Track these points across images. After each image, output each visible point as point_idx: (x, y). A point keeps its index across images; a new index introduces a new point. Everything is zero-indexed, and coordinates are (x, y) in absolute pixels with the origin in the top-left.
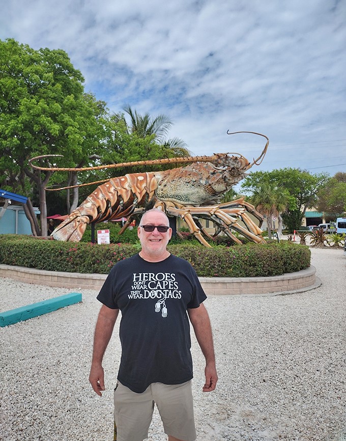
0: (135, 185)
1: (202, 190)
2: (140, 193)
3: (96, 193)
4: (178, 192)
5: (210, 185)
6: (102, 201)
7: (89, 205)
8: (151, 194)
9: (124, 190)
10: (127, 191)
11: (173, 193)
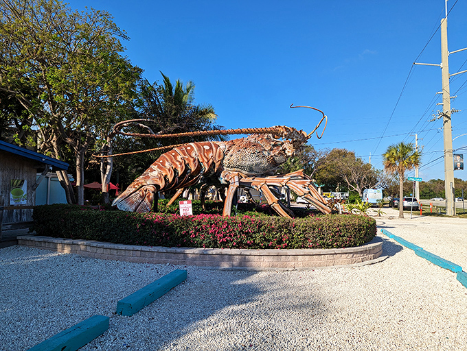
0: (202, 154)
2: (207, 163)
3: (161, 161)
5: (272, 156)
6: (169, 170)
7: (155, 173)
8: (217, 165)
9: (192, 159)
10: (195, 160)
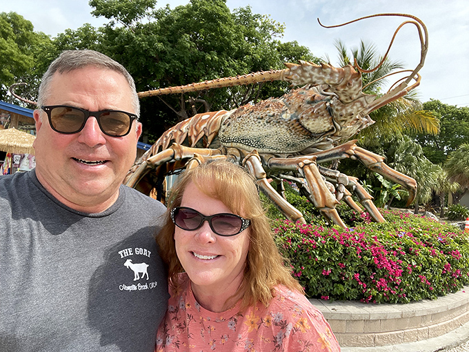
1: (283, 130)
4: (244, 134)
5: (298, 120)
8: (210, 137)
9: (179, 133)
10: (182, 133)
11: (236, 135)
